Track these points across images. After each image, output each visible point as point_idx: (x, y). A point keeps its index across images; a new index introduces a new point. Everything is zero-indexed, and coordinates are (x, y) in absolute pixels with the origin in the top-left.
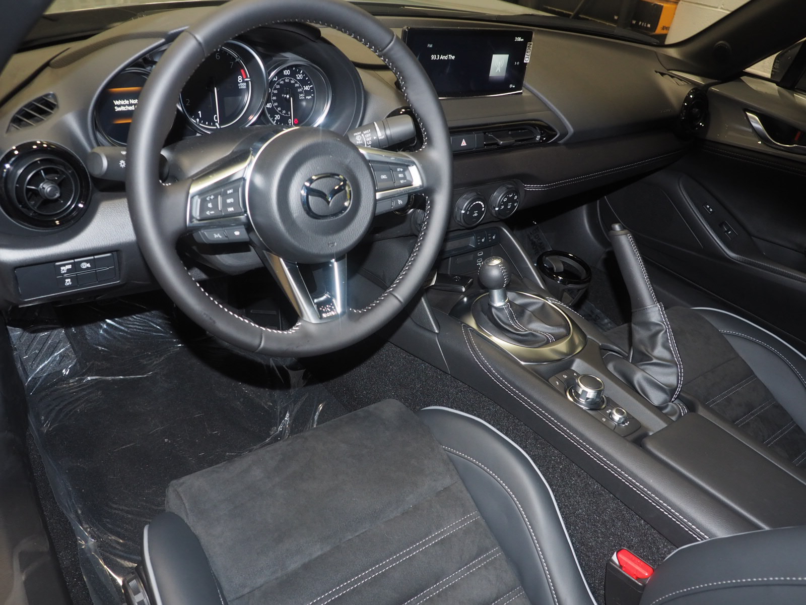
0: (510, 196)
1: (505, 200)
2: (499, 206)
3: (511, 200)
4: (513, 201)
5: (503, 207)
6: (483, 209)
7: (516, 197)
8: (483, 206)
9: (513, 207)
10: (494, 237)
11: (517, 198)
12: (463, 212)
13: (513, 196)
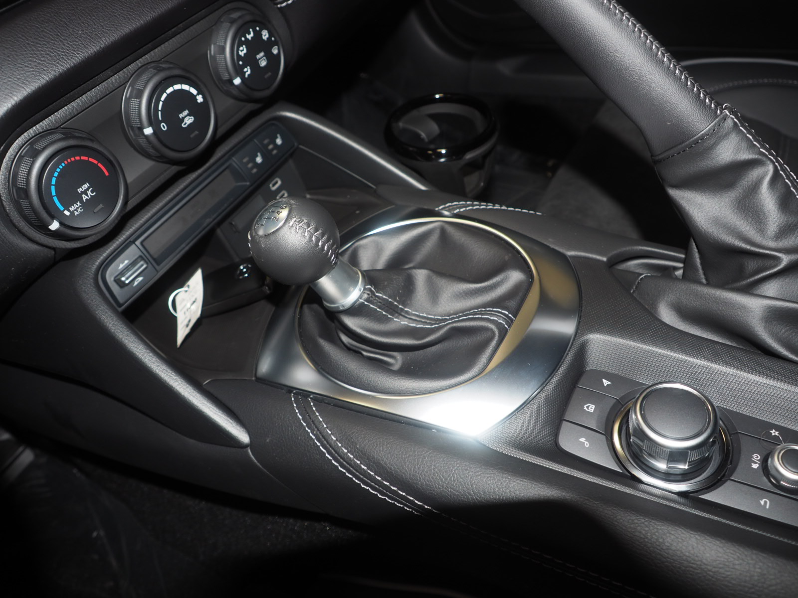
0: (249, 37)
1: (243, 51)
2: (240, 73)
3: (256, 45)
4: (266, 47)
5: (248, 71)
6: (200, 99)
7: (265, 35)
8: (194, 91)
9: (273, 60)
10: (279, 141)
11: (271, 35)
12: (148, 131)
13: (258, 35)
